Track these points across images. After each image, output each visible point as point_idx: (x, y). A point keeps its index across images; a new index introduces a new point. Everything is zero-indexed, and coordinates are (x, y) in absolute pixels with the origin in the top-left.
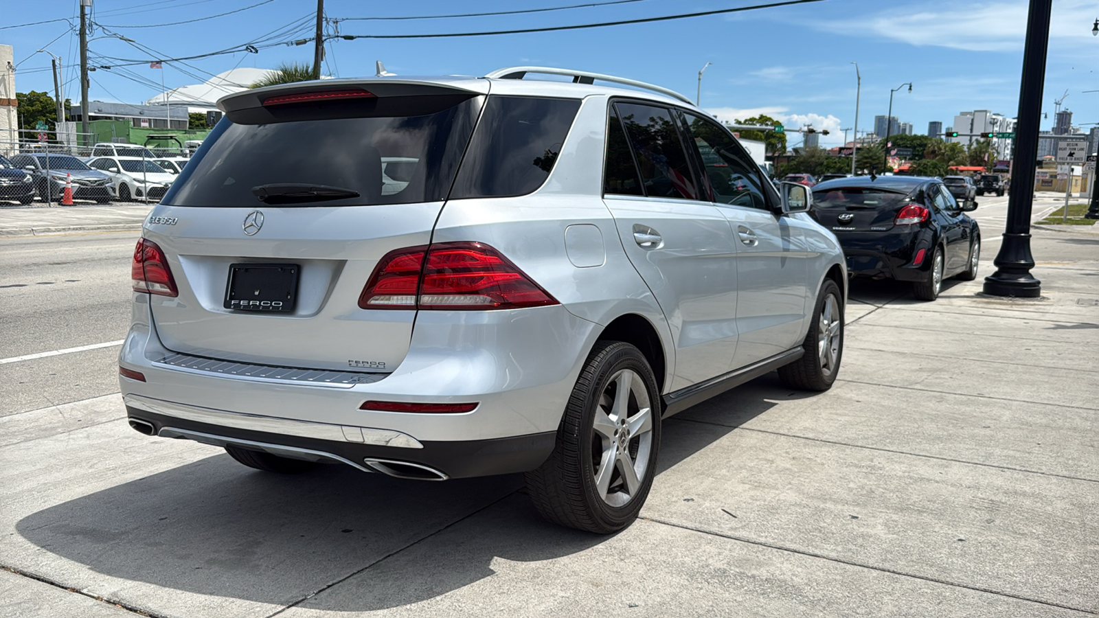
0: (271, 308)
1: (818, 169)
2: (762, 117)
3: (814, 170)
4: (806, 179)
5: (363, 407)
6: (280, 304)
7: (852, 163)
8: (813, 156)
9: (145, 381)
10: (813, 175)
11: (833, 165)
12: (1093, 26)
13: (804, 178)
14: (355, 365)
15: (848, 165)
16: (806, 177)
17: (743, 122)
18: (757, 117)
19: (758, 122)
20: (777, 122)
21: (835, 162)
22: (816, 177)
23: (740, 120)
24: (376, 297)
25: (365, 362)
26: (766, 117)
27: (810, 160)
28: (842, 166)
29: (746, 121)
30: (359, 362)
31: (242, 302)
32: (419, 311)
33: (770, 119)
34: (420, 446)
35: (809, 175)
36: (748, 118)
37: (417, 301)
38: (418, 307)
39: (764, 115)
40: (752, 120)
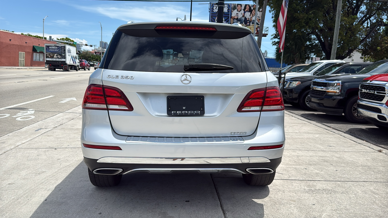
0: (194, 114)
1: (89, 59)
2: (66, 38)
3: (88, 59)
4: (84, 62)
5: (249, 149)
6: (199, 112)
7: (101, 57)
8: (87, 54)
9: (122, 150)
10: (87, 61)
11: (94, 58)
12: (176, 20)
13: (83, 61)
14: (233, 134)
15: (100, 58)
16: (84, 61)
17: (60, 39)
18: (65, 38)
19: (65, 40)
20: (73, 40)
21: (95, 57)
22: (88, 62)
23: (58, 39)
24: (246, 108)
25: (238, 133)
26: (68, 38)
27: (86, 55)
28: (98, 58)
29: (61, 39)
30: (235, 133)
31: (178, 112)
32: (261, 112)
33: (70, 39)
34: (269, 161)
35: (85, 60)
36: (61, 38)
37: (262, 108)
38: (261, 111)
39: (67, 37)
40: (63, 39)
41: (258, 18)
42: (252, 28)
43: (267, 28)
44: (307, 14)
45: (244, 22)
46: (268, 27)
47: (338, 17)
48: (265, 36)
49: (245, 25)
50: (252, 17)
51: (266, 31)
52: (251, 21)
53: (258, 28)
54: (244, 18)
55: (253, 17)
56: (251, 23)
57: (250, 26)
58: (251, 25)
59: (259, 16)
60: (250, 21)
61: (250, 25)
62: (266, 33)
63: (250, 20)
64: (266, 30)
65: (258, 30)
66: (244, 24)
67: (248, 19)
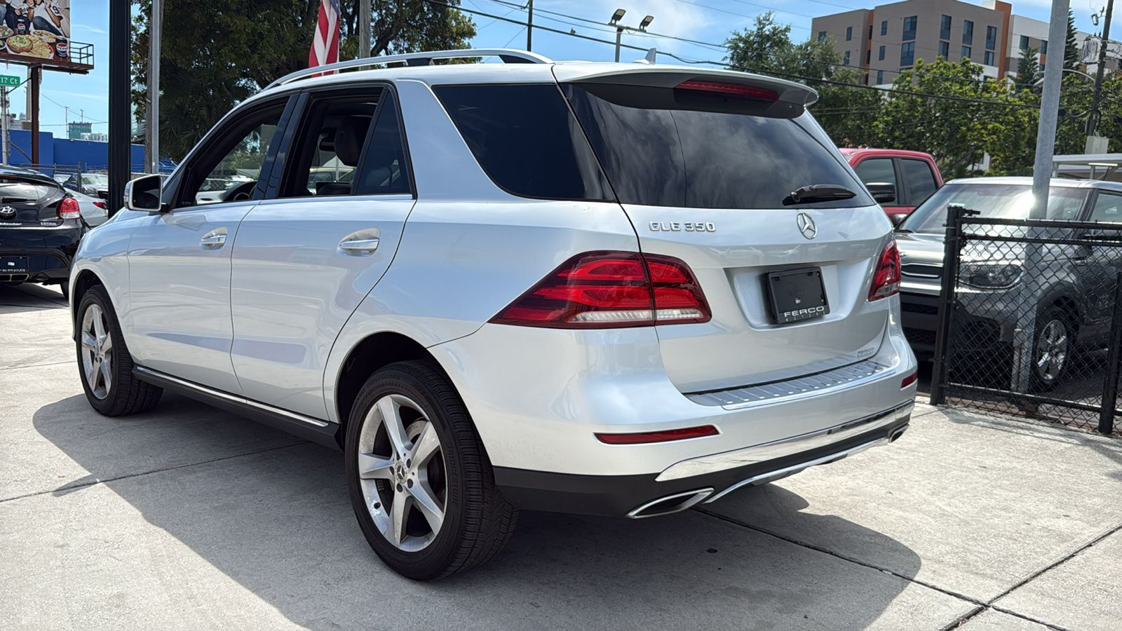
0: (817, 314)
6: (822, 308)
9: (718, 433)
14: (861, 355)
25: (866, 351)
30: (863, 352)
31: (793, 312)
41: (54, 11)
42: (38, 43)
43: (87, 47)
44: (249, 18)
45: (5, 21)
46: (90, 45)
47: (365, 41)
48: (85, 72)
49: (9, 29)
50: (31, 6)
51: (82, 56)
52: (30, 19)
53: (57, 46)
54: (5, 6)
55: (35, 5)
56: (32, 24)
57: (29, 34)
58: (31, 33)
59: (57, 6)
60: (27, 18)
61: (27, 32)
62: (84, 61)
63: (25, 15)
64: (84, 51)
65: (58, 49)
66: (5, 25)
67: (18, 13)
